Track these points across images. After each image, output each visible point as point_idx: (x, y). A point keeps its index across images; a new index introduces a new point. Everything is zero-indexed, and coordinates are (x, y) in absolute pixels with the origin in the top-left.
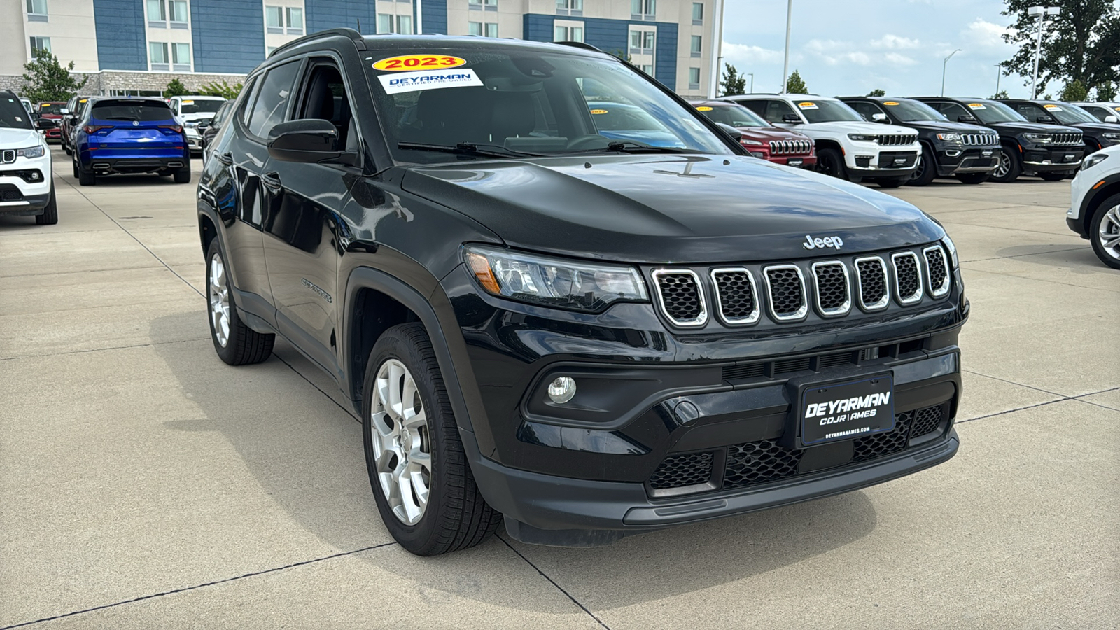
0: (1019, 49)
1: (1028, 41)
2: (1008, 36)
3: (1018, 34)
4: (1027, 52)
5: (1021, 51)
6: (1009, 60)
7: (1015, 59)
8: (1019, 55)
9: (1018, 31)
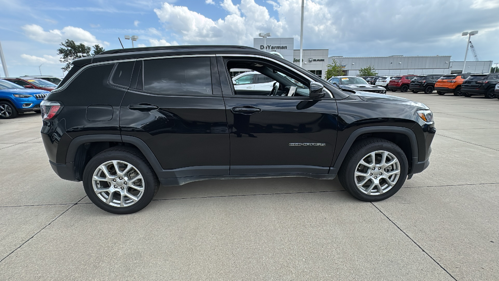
0: (66, 64)
1: (67, 62)
2: (61, 61)
3: (64, 60)
4: (69, 66)
5: (67, 65)
6: (64, 67)
7: (66, 67)
8: (66, 66)
9: (64, 59)
